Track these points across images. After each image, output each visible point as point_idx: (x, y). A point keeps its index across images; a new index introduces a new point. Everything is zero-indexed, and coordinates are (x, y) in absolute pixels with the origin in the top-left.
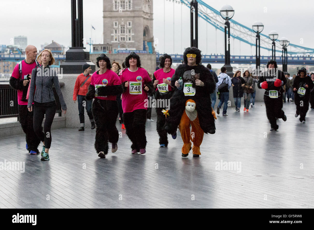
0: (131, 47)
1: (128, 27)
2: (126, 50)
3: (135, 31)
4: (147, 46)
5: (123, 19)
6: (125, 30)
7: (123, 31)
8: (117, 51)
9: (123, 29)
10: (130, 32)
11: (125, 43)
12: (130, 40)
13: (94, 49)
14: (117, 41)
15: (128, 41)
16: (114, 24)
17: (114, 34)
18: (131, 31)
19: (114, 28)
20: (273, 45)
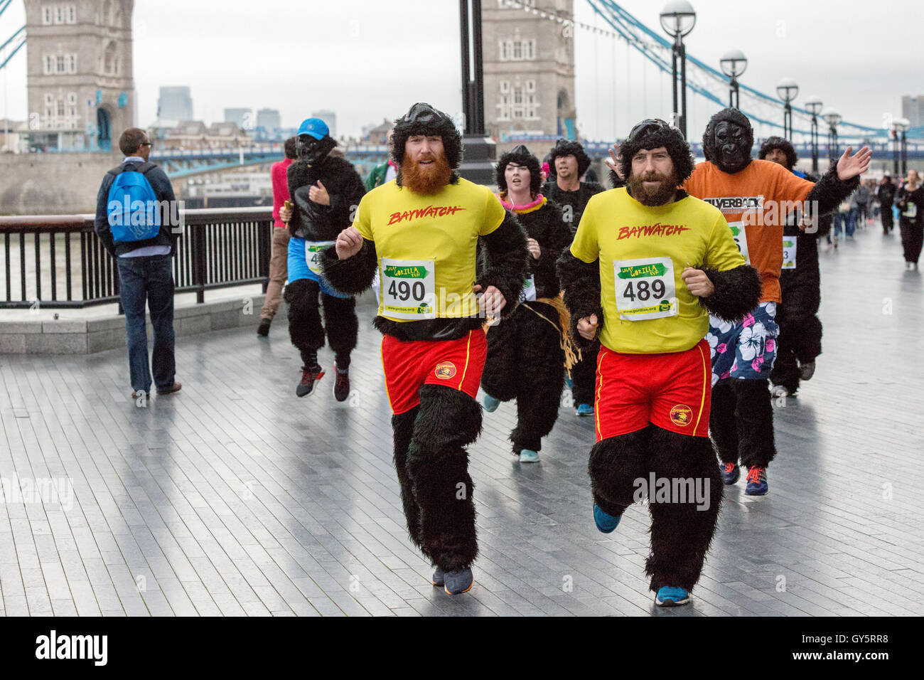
0: (533, 130)
1: (529, 91)
2: (526, 135)
3: (540, 99)
4: (564, 127)
5: (518, 77)
6: (523, 96)
7: (518, 100)
8: (507, 137)
9: (518, 95)
10: (531, 100)
11: (523, 121)
12: (531, 115)
14: (508, 119)
15: (528, 118)
16: (502, 86)
17: (501, 105)
18: (534, 99)
19: (502, 94)
20: (813, 122)
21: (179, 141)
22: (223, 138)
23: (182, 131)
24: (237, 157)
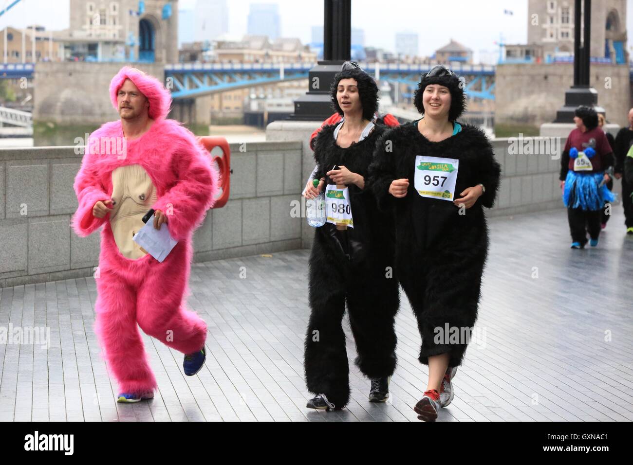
4: (612, 50)
6: (570, 17)
7: (565, 20)
8: (553, 59)
11: (569, 42)
13: (509, 53)
14: (553, 40)
16: (549, 5)
17: (547, 25)
19: (549, 14)
21: (242, 55)
22: (286, 54)
23: (246, 46)
24: (277, 72)
